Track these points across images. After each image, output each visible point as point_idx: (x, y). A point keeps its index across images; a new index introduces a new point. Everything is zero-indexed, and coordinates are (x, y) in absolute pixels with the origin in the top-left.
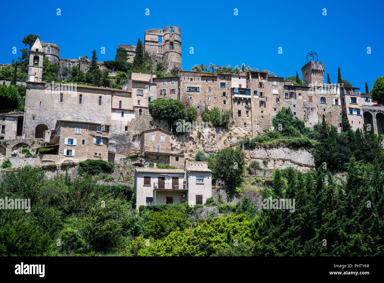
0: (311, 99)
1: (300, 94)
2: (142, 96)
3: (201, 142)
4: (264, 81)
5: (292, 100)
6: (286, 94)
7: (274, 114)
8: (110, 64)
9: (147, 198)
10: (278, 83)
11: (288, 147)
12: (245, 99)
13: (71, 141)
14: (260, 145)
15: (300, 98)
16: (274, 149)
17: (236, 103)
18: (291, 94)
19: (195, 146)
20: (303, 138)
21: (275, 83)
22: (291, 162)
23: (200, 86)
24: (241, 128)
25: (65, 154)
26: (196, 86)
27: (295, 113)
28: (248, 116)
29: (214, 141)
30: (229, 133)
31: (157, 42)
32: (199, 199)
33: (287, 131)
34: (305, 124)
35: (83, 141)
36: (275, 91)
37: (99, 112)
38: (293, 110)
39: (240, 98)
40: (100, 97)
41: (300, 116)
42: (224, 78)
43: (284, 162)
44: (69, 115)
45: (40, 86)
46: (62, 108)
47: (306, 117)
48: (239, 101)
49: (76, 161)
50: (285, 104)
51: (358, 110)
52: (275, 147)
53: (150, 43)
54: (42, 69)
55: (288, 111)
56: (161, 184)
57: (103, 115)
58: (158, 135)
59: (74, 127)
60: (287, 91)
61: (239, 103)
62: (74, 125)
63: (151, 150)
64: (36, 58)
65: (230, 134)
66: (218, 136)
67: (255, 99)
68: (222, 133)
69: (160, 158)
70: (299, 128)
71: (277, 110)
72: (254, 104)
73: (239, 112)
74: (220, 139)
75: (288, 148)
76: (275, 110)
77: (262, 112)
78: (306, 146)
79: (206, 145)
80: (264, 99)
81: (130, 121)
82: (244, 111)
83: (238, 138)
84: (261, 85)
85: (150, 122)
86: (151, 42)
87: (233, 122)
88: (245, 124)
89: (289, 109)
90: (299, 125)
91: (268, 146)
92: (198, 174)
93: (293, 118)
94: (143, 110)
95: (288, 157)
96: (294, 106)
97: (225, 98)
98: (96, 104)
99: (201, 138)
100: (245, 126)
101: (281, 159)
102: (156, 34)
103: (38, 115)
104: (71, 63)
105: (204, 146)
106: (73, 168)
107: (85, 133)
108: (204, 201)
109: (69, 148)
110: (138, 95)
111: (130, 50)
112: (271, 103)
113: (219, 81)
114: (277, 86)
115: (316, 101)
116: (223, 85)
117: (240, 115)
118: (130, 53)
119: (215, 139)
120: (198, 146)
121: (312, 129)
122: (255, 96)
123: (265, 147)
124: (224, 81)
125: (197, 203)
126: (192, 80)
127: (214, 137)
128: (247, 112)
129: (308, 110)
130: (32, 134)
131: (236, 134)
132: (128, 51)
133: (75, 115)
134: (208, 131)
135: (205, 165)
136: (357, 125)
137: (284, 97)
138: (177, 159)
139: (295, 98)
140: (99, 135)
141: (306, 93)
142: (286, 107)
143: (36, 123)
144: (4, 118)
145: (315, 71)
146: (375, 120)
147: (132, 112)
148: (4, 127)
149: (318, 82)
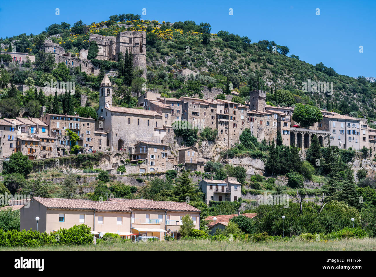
0: (261, 123)
1: (256, 119)
2: (168, 118)
3: (201, 151)
4: (236, 110)
5: (251, 123)
6: (248, 119)
7: (241, 132)
9: (211, 196)
10: (244, 111)
12: (226, 122)
13: (152, 156)
14: (236, 156)
15: (256, 122)
16: (243, 158)
17: (220, 125)
18: (251, 119)
20: (257, 151)
21: (242, 111)
22: (252, 167)
23: (199, 111)
24: (222, 142)
25: (151, 164)
26: (197, 111)
27: (252, 132)
28: (226, 134)
29: (208, 151)
30: (215, 145)
31: (128, 44)
32: (235, 198)
33: (248, 145)
34: (258, 140)
35: (158, 156)
36: (242, 117)
37: (148, 131)
38: (251, 131)
39: (223, 122)
40: (148, 120)
41: (255, 134)
42: (213, 106)
44: (134, 133)
46: (130, 128)
47: (258, 135)
48: (222, 123)
49: (155, 168)
50: (247, 126)
51: (287, 131)
53: (123, 45)
54: (112, 99)
55: (248, 131)
56: (217, 189)
57: (150, 133)
58: (191, 152)
60: (249, 117)
61: (222, 125)
62: (154, 146)
63: (188, 162)
64: (108, 90)
65: (217, 146)
66: (210, 147)
68: (212, 145)
70: (254, 143)
71: (243, 130)
72: (231, 126)
73: (222, 131)
74: (211, 149)
75: (251, 157)
76: (241, 129)
77: (234, 131)
78: (260, 156)
79: (204, 153)
80: (236, 122)
81: (164, 136)
82: (224, 130)
83: (221, 149)
84: (234, 112)
85: (174, 137)
86: (124, 43)
87: (218, 138)
88: (225, 139)
89: (249, 129)
90: (254, 140)
91: (240, 156)
92: (235, 185)
93: (251, 136)
94: (170, 129)
95: (251, 164)
96: (252, 127)
97: (213, 121)
98: (147, 125)
99: (201, 148)
100: (225, 141)
101: (247, 165)
102: (128, 36)
103: (118, 133)
104: (68, 60)
105: (202, 154)
106: (163, 175)
108: (237, 199)
109: (152, 161)
110: (165, 118)
111: (100, 43)
112: (239, 125)
113: (210, 108)
114: (243, 113)
115: (264, 123)
116: (212, 111)
117: (222, 133)
118: (100, 47)
119: (209, 149)
120: (199, 153)
121: (261, 143)
122: (231, 120)
123: (239, 157)
124: (213, 108)
126: (194, 107)
128: (226, 131)
129: (260, 130)
130: (116, 147)
131: (219, 145)
133: (137, 133)
134: (204, 143)
135: (236, 179)
136: (286, 141)
137: (247, 121)
138: (201, 167)
139: (253, 122)
140: (164, 152)
141: (259, 119)
142: (248, 128)
143: (118, 138)
144: (100, 135)
145: (261, 98)
146: (296, 137)
147: (165, 130)
148: (100, 140)
149: (262, 106)
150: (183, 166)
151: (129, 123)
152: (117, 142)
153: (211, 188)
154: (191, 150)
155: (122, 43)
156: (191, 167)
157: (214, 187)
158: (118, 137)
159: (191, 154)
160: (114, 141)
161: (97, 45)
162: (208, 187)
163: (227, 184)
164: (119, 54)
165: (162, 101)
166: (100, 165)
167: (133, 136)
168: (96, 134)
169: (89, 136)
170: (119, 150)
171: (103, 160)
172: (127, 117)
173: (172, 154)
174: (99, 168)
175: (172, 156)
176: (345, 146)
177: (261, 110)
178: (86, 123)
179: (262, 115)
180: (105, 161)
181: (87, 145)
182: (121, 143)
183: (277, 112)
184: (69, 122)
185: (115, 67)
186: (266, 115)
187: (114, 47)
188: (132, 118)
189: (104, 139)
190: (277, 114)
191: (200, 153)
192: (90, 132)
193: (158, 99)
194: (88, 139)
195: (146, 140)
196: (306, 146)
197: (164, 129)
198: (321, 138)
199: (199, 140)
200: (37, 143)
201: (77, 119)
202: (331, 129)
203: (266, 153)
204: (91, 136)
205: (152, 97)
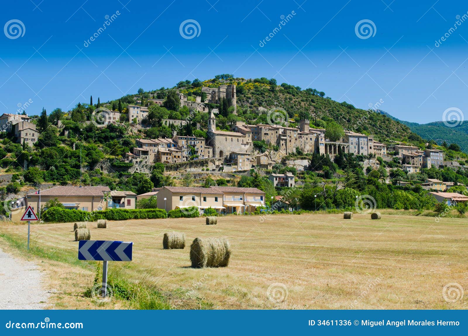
0: (307, 139)
7: (294, 145)
9: (277, 184)
11: (300, 159)
12: (285, 139)
14: (291, 159)
15: (303, 138)
18: (301, 137)
21: (295, 132)
22: (302, 166)
23: (269, 133)
24: (283, 151)
25: (240, 165)
26: (267, 133)
27: (301, 145)
28: (285, 146)
29: (274, 156)
30: (279, 153)
32: (291, 185)
34: (305, 149)
35: (244, 160)
36: (295, 136)
40: (238, 139)
41: (303, 146)
42: (277, 129)
44: (229, 146)
45: (219, 135)
46: (227, 144)
47: (305, 146)
48: (282, 140)
49: (243, 168)
50: (298, 141)
51: (323, 144)
52: (297, 160)
54: (215, 126)
57: (239, 146)
59: (241, 155)
60: (299, 135)
64: (213, 121)
66: (276, 154)
72: (288, 141)
76: (295, 143)
77: (290, 144)
78: (306, 159)
79: (272, 158)
80: (291, 139)
81: (247, 148)
82: (284, 144)
83: (282, 155)
84: (290, 133)
85: (254, 148)
87: (280, 148)
88: (284, 149)
92: (291, 177)
94: (251, 143)
99: (270, 155)
107: (244, 157)
108: (293, 185)
110: (248, 137)
112: (293, 141)
115: (309, 139)
122: (288, 138)
123: (293, 160)
124: (277, 131)
127: (274, 154)
129: (306, 143)
130: (219, 154)
131: (281, 153)
133: (231, 146)
134: (272, 152)
135: (291, 173)
136: (322, 150)
137: (298, 138)
138: (270, 166)
139: (302, 138)
140: (247, 158)
141: (305, 136)
144: (209, 148)
145: (306, 124)
146: (328, 148)
147: (248, 145)
148: (209, 151)
149: (307, 129)
150: (259, 166)
151: (226, 141)
152: (219, 152)
153: (276, 180)
154: (264, 156)
155: (222, 92)
156: (264, 166)
157: (278, 179)
158: (220, 149)
159: (264, 158)
160: (217, 151)
161: (206, 93)
162: (275, 179)
163: (286, 176)
164: (219, 99)
165: (246, 127)
166: (209, 166)
167: (229, 148)
168: (205, 148)
170: (220, 157)
172: (225, 137)
173: (253, 159)
175: (253, 160)
176: (358, 153)
177: (306, 131)
178: (200, 142)
179: (307, 134)
180: (211, 164)
181: (201, 154)
182: (221, 153)
183: (317, 132)
184: (189, 142)
185: (217, 107)
186: (310, 134)
187: (217, 94)
188: (228, 137)
189: (211, 150)
190: (316, 133)
191: (269, 158)
192: (202, 146)
193: (243, 126)
194: (202, 151)
195: (237, 151)
196: (335, 152)
197: (247, 143)
198: (343, 147)
200: (170, 154)
201: (194, 139)
202: (350, 142)
203: (311, 157)
204: (203, 149)
205: (240, 125)
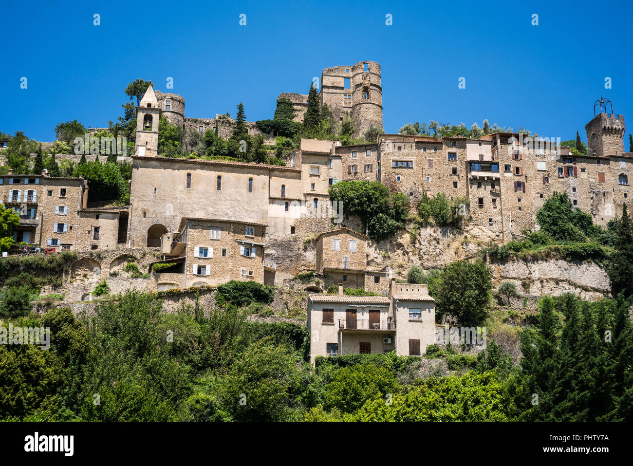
0: (602, 178)
1: (583, 170)
2: (319, 176)
3: (417, 252)
4: (521, 149)
5: (571, 180)
6: (560, 170)
7: (540, 204)
8: (265, 125)
9: (329, 345)
10: (547, 151)
11: (564, 258)
12: (490, 179)
13: (204, 251)
14: (517, 256)
15: (584, 175)
16: (540, 262)
17: (475, 187)
18: (569, 169)
19: (406, 258)
20: (590, 242)
22: (570, 284)
23: (414, 159)
24: (483, 228)
25: (195, 272)
26: (408, 159)
27: (575, 202)
28: (495, 208)
29: (438, 250)
30: (463, 237)
31: (342, 88)
32: (414, 346)
33: (562, 231)
34: (594, 220)
35: (224, 251)
36: (541, 166)
37: (248, 203)
38: (572, 197)
39: (482, 178)
40: (251, 180)
41: (584, 206)
42: (454, 145)
43: (557, 284)
44: (201, 208)
45: (154, 163)
46: (190, 198)
47: (594, 207)
48: (479, 182)
49: (213, 283)
50: (557, 186)
52: (542, 259)
53: (331, 90)
54: (157, 136)
55: (563, 199)
56: (351, 321)
57: (256, 209)
58: (345, 240)
59: (208, 228)
60: (561, 165)
61: (479, 186)
62: (209, 224)
63: (334, 266)
64: (148, 118)
65: (466, 237)
66: (445, 241)
67: (508, 179)
68: (451, 236)
69: (349, 278)
70: (583, 227)
71: (545, 197)
72: (506, 187)
73: (481, 201)
74: (449, 245)
75: (565, 260)
76: (541, 196)
77: (519, 200)
78: (596, 256)
79: (426, 257)
80: (521, 179)
81: (299, 217)
82: (488, 199)
83: (479, 245)
84: (516, 154)
86: (332, 87)
87: (471, 218)
88: (491, 220)
89: (565, 195)
90: (584, 221)
91: (529, 258)
92: (412, 305)
93: (573, 210)
94: (320, 199)
95: (565, 276)
96: (574, 190)
97: (455, 178)
98: (245, 190)
99: (417, 245)
100: (491, 225)
101: (552, 279)
102: (341, 74)
103: (151, 210)
104: (203, 126)
105: (421, 258)
106: (208, 296)
107: (225, 238)
108: (423, 350)
110: (311, 175)
111: (297, 102)
112: (534, 186)
113: (446, 150)
114: (544, 157)
115: (612, 179)
116: (452, 155)
117: (481, 207)
118: (299, 107)
119: (440, 246)
120: (412, 258)
121: (605, 228)
122: (506, 174)
123: (525, 260)
124: (454, 150)
125: (411, 353)
126: (400, 148)
127: (438, 243)
128: (494, 201)
129: (598, 196)
130: (143, 240)
131: (475, 237)
132: (294, 104)
133: (211, 209)
134: (426, 232)
137: (557, 174)
138: (376, 280)
139: (576, 176)
140: (248, 241)
141: (593, 168)
142: (561, 191)
143: (148, 223)
144: (97, 215)
148: (97, 229)
150: (317, 279)
151: (189, 185)
152: (145, 232)
153: (328, 319)
154: (346, 235)
155: (328, 87)
156: (345, 280)
157: (340, 316)
158: (150, 220)
159: (345, 246)
160: (138, 228)
161: (291, 104)
162: (317, 316)
163: (389, 304)
166: (68, 287)
168: (83, 214)
169: (62, 220)
171: (80, 272)
172: (184, 173)
174: (59, 293)
178: (57, 189)
179: (601, 160)
180: (85, 276)
181: (55, 241)
182: (157, 233)
184: (10, 189)
186: (616, 158)
188: (199, 172)
189: (108, 226)
192: (66, 208)
194: (61, 227)
199: (412, 226)
201: (31, 180)
204: (70, 219)
